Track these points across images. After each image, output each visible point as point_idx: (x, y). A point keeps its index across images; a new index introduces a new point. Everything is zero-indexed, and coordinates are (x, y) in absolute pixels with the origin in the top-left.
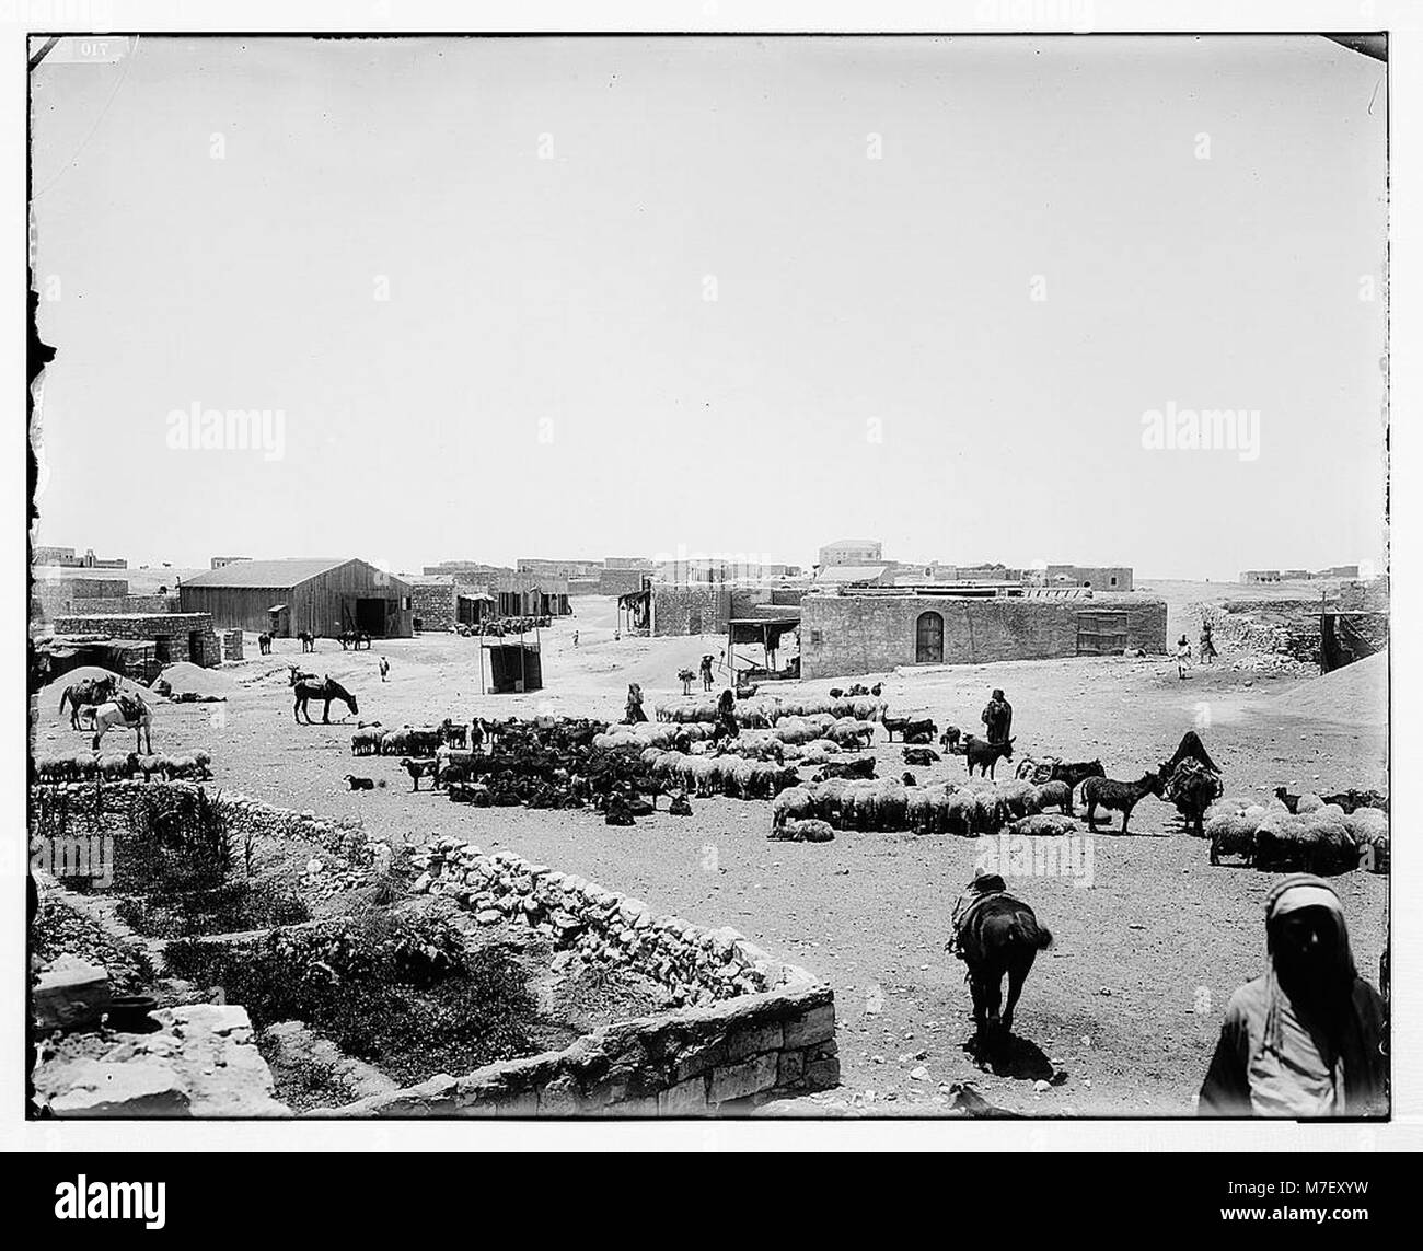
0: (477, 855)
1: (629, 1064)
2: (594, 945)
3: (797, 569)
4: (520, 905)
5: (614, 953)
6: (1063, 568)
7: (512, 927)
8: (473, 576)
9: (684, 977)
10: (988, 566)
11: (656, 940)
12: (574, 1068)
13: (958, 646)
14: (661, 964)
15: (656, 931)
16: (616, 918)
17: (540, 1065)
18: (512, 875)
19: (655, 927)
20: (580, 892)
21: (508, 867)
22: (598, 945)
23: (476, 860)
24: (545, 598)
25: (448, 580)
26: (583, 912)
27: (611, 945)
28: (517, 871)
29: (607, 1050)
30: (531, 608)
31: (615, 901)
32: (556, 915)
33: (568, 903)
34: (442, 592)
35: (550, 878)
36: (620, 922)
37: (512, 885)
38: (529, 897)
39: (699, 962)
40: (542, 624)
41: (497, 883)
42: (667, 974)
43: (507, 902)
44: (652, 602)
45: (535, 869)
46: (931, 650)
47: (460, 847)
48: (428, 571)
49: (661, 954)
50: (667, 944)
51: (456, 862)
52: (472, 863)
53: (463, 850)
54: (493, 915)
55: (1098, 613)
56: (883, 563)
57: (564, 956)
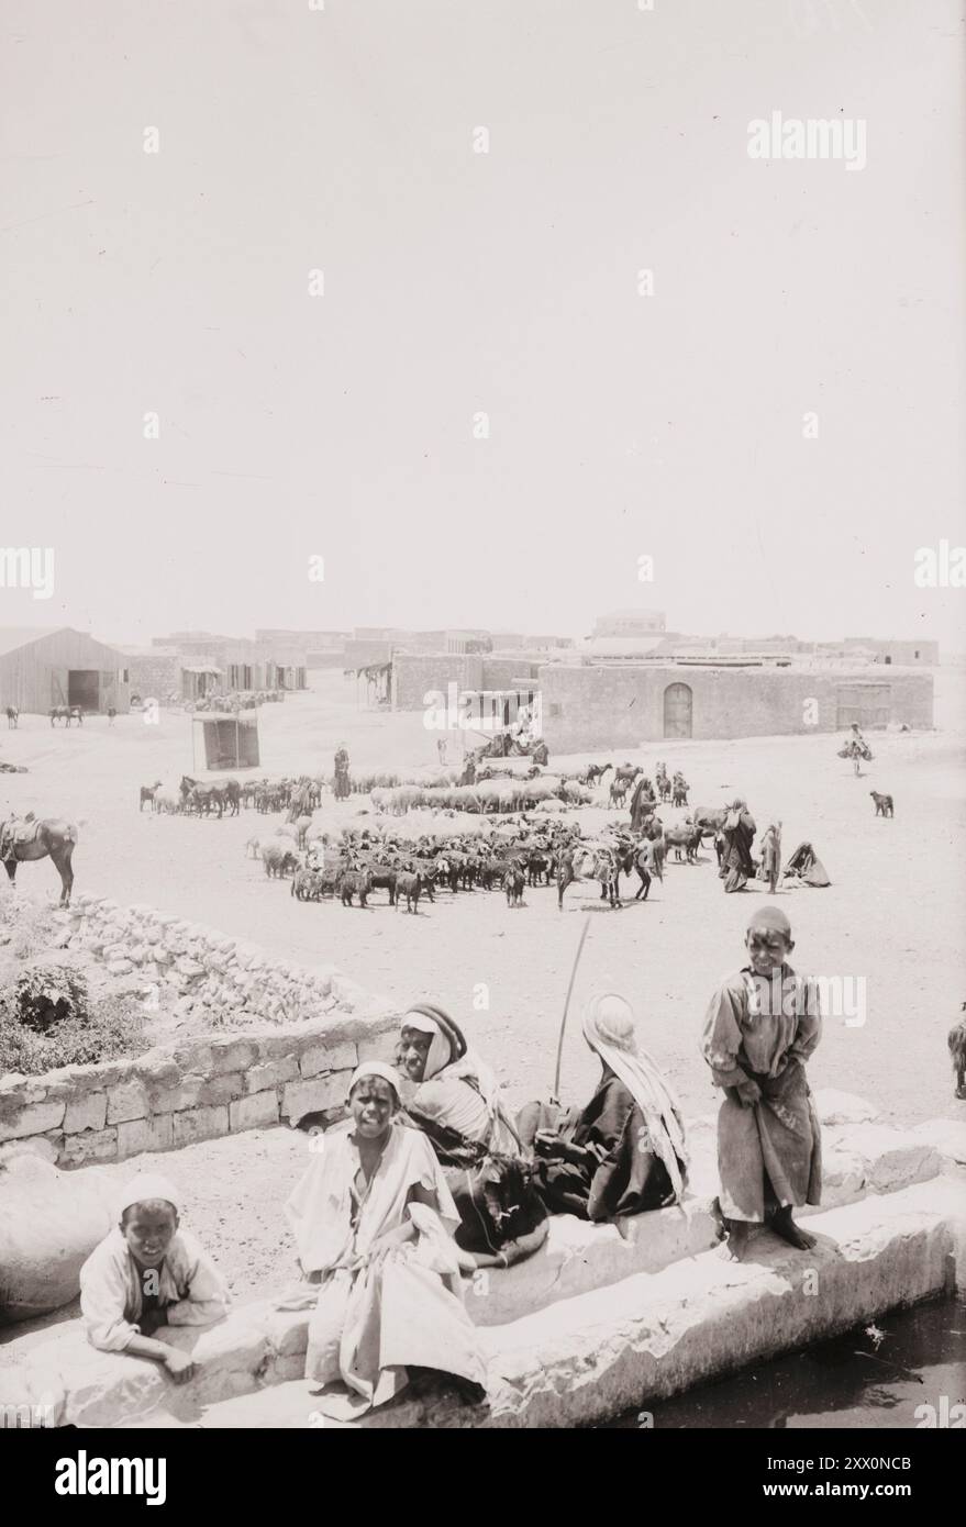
0: (115, 908)
1: (200, 1075)
2: (213, 990)
3: (570, 641)
4: (150, 955)
5: (231, 996)
6: (862, 641)
7: (142, 976)
8: (201, 647)
9: (290, 1015)
10: (777, 638)
11: (266, 980)
12: (143, 1075)
13: (708, 720)
14: (270, 1004)
15: (268, 972)
16: (233, 961)
17: (110, 1070)
18: (144, 927)
19: (267, 967)
20: (204, 939)
21: (140, 918)
22: (217, 989)
23: (112, 913)
24: (281, 672)
25: (173, 651)
26: (205, 958)
27: (229, 989)
28: (148, 921)
29: (178, 1060)
30: (263, 682)
31: (234, 945)
32: (180, 962)
33: (192, 950)
34: (164, 665)
35: (178, 927)
36: (237, 965)
37: (144, 935)
38: (158, 946)
39: (301, 1000)
40: (275, 698)
41: (130, 934)
42: (276, 1012)
43: (138, 952)
44: (394, 675)
45: (164, 919)
46: (678, 724)
47: (100, 901)
48: (157, 642)
49: (271, 994)
50: (276, 983)
51: (93, 916)
52: (108, 916)
53: (101, 904)
54: (125, 965)
55: (860, 685)
56: (663, 634)
57: (187, 1001)
